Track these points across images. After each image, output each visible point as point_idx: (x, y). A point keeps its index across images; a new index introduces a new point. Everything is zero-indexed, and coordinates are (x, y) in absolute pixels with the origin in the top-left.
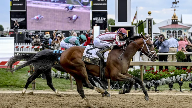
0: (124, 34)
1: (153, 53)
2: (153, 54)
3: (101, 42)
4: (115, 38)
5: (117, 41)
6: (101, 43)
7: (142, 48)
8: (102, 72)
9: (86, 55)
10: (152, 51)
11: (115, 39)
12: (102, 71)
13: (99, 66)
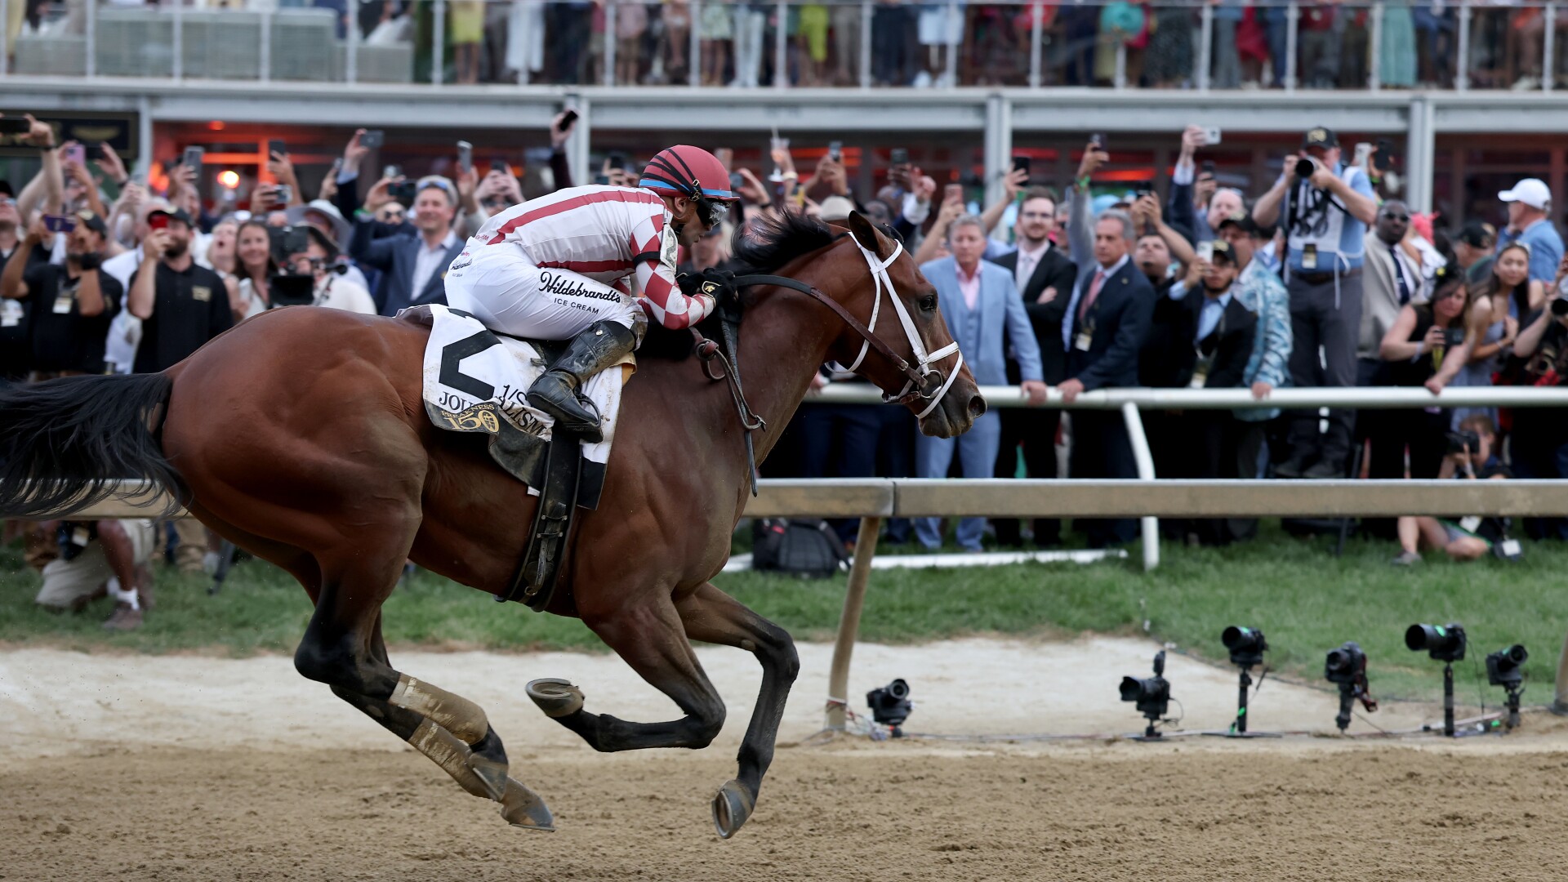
0: (712, 193)
1: (947, 364)
2: (951, 370)
3: (549, 288)
4: (656, 244)
5: (660, 271)
6: (552, 296)
7: (871, 329)
8: (543, 553)
9: (448, 399)
10: (937, 346)
11: (653, 257)
12: (544, 545)
13: (532, 491)
